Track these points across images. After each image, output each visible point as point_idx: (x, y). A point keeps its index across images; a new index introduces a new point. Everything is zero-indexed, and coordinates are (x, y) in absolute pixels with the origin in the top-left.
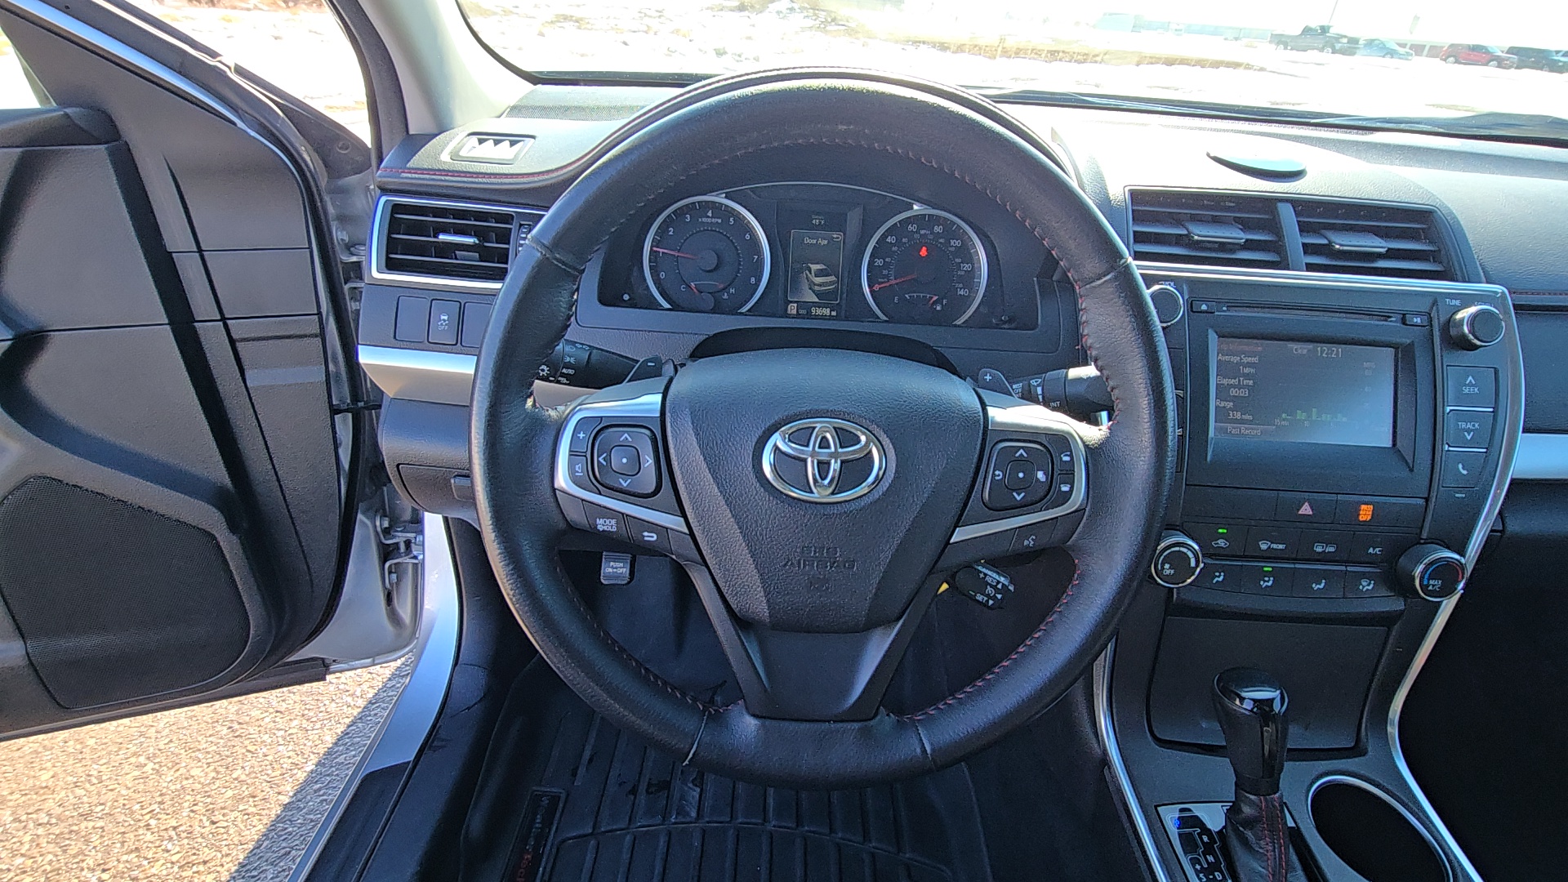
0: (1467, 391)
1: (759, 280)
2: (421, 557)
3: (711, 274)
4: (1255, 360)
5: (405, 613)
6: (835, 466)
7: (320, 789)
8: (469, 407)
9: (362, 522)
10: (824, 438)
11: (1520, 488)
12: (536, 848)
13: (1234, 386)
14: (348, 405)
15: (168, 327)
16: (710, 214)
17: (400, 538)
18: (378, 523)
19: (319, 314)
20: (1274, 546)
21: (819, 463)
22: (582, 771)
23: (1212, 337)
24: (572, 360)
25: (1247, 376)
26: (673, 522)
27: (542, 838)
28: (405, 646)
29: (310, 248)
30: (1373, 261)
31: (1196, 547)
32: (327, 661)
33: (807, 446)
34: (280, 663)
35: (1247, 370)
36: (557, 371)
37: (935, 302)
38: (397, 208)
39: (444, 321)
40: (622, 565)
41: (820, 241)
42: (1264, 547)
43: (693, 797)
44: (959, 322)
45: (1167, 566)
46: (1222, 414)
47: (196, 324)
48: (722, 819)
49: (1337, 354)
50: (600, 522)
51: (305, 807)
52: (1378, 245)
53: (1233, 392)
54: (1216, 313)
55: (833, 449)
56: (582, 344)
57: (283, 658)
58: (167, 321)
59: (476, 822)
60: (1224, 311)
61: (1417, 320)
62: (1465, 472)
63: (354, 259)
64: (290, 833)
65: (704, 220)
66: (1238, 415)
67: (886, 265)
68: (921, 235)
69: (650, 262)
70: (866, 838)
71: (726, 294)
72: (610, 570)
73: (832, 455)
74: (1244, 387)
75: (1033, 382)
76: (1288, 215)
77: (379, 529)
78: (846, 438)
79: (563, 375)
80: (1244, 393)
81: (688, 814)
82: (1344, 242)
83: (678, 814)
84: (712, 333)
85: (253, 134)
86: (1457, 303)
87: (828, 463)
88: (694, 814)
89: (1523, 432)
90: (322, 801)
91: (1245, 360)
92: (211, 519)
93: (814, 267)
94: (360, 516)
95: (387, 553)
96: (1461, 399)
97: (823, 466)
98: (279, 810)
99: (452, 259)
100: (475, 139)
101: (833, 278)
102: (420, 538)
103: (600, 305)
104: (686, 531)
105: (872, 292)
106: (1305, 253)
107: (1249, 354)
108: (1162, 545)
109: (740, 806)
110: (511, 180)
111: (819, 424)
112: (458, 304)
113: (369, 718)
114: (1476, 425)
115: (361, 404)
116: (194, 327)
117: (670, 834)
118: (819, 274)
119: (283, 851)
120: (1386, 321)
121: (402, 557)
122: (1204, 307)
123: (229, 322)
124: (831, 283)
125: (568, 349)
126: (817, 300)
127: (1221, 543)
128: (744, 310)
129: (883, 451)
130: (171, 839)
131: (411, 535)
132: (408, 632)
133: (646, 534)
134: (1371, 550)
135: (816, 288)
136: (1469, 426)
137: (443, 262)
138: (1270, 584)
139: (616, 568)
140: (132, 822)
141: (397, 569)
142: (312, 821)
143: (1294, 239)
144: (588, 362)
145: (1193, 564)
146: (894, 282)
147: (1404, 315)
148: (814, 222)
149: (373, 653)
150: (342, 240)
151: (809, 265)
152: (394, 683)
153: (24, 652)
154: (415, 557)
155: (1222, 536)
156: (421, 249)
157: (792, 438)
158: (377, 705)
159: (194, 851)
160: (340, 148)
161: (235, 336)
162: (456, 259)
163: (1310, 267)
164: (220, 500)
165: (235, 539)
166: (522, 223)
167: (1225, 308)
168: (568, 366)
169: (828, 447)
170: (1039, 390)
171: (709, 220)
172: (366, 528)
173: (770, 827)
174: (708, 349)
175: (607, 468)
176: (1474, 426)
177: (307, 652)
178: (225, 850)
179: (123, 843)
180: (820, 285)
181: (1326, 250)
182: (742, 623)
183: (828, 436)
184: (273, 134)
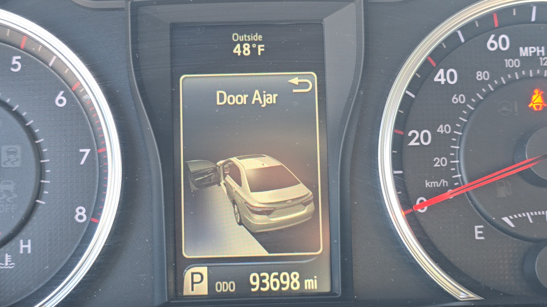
41: (256, 97)
68: (524, 59)
126: (263, 252)
148: (237, 50)
151: (234, 159)
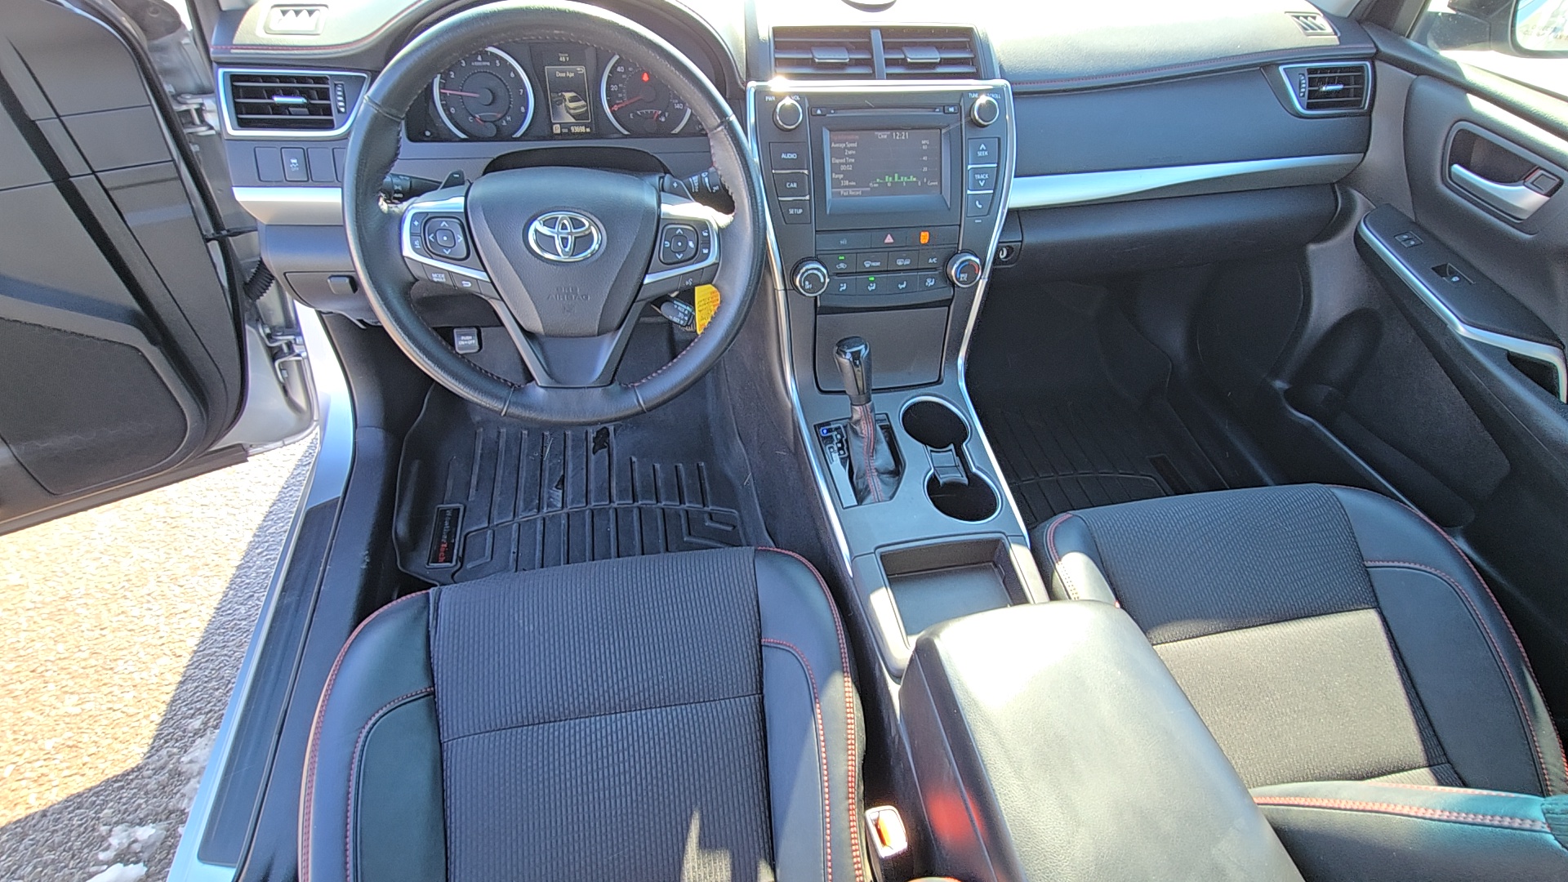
1: (527, 109)
2: (304, 354)
3: (491, 106)
4: (855, 145)
5: (300, 400)
6: (571, 240)
7: (262, 552)
8: (343, 226)
9: (250, 331)
10: (564, 224)
11: (1015, 214)
12: (448, 540)
13: (843, 164)
14: (213, 234)
15: (52, 184)
16: (479, 58)
17: (282, 341)
18: (261, 331)
19: (173, 160)
20: (874, 264)
21: (562, 238)
22: (472, 491)
23: (826, 134)
24: (400, 188)
25: (851, 156)
26: (480, 275)
27: (452, 534)
28: (307, 428)
29: (151, 105)
30: (934, 68)
31: (825, 271)
32: (245, 447)
33: (554, 228)
34: (206, 452)
35: (850, 152)
36: (390, 196)
37: (659, 116)
38: (235, 78)
39: (295, 164)
40: (470, 337)
41: (568, 74)
42: (867, 266)
43: (558, 496)
44: (677, 130)
45: (807, 283)
46: (836, 184)
47: (71, 179)
48: (580, 505)
49: (905, 136)
50: (434, 275)
51: (254, 566)
52: (934, 56)
53: (843, 168)
54: (828, 115)
55: (569, 231)
56: (404, 176)
57: (209, 447)
58: (50, 179)
59: (401, 527)
60: (834, 114)
61: (952, 110)
62: (980, 206)
63: (184, 108)
64: (248, 584)
65: (476, 64)
66: (847, 183)
67: (620, 90)
69: (441, 101)
70: (682, 502)
71: (504, 121)
72: (463, 343)
73: (569, 234)
74: (849, 164)
75: (703, 175)
76: (877, 40)
77: (263, 335)
78: (577, 224)
79: (395, 198)
80: (850, 168)
81: (555, 506)
82: (913, 56)
83: (548, 506)
84: (495, 157)
85: (79, 11)
86: (976, 95)
87: (567, 239)
88: (560, 505)
89: (1015, 177)
90: (267, 560)
91: (848, 146)
92: (135, 337)
93: (568, 95)
94: (247, 327)
95: (274, 354)
96: (977, 160)
97: (564, 241)
98: (234, 571)
99: (285, 114)
100: (278, 10)
101: (583, 103)
102: (299, 340)
103: (409, 142)
104: (489, 280)
105: (613, 112)
106: (886, 66)
107: (850, 143)
108: (804, 269)
109: (592, 496)
110: (320, 51)
111: (560, 215)
112: (302, 150)
113: (286, 499)
114: (987, 176)
115: (224, 233)
116: (70, 182)
117: (544, 519)
118: (572, 100)
119: (247, 595)
120: (934, 111)
121: (285, 356)
122: (819, 112)
123: (98, 174)
124: (583, 106)
125: (395, 180)
126: (574, 121)
127: (842, 265)
128: (518, 134)
129: (599, 230)
130: (149, 602)
131: (291, 338)
132: (307, 416)
133: (464, 282)
134: (930, 261)
135: (572, 111)
136: (982, 177)
137: (281, 118)
138: (874, 288)
139: (467, 340)
140: (110, 597)
141: (283, 367)
142: (264, 573)
143: (880, 56)
144: (411, 186)
145: (822, 280)
146: (627, 103)
147: (945, 106)
148: (561, 59)
149: (281, 435)
150: (170, 92)
151: (563, 93)
152: (299, 471)
153: (11, 454)
154: (299, 355)
155: (842, 261)
156: (259, 109)
157: (545, 224)
158: (290, 489)
159: (173, 606)
160: (153, 13)
161: (107, 186)
162: (290, 114)
163: (890, 76)
164: (135, 320)
165: (155, 349)
166: (336, 82)
167: (832, 111)
168: (398, 192)
169: (566, 229)
170: (707, 180)
171: (479, 64)
172: (254, 338)
173: (615, 505)
174: (495, 166)
175: (435, 243)
176: (985, 176)
177: (229, 439)
178: (199, 602)
179: (109, 610)
180: (575, 109)
181: (903, 63)
182: (529, 335)
183: (565, 222)
184: (102, 14)
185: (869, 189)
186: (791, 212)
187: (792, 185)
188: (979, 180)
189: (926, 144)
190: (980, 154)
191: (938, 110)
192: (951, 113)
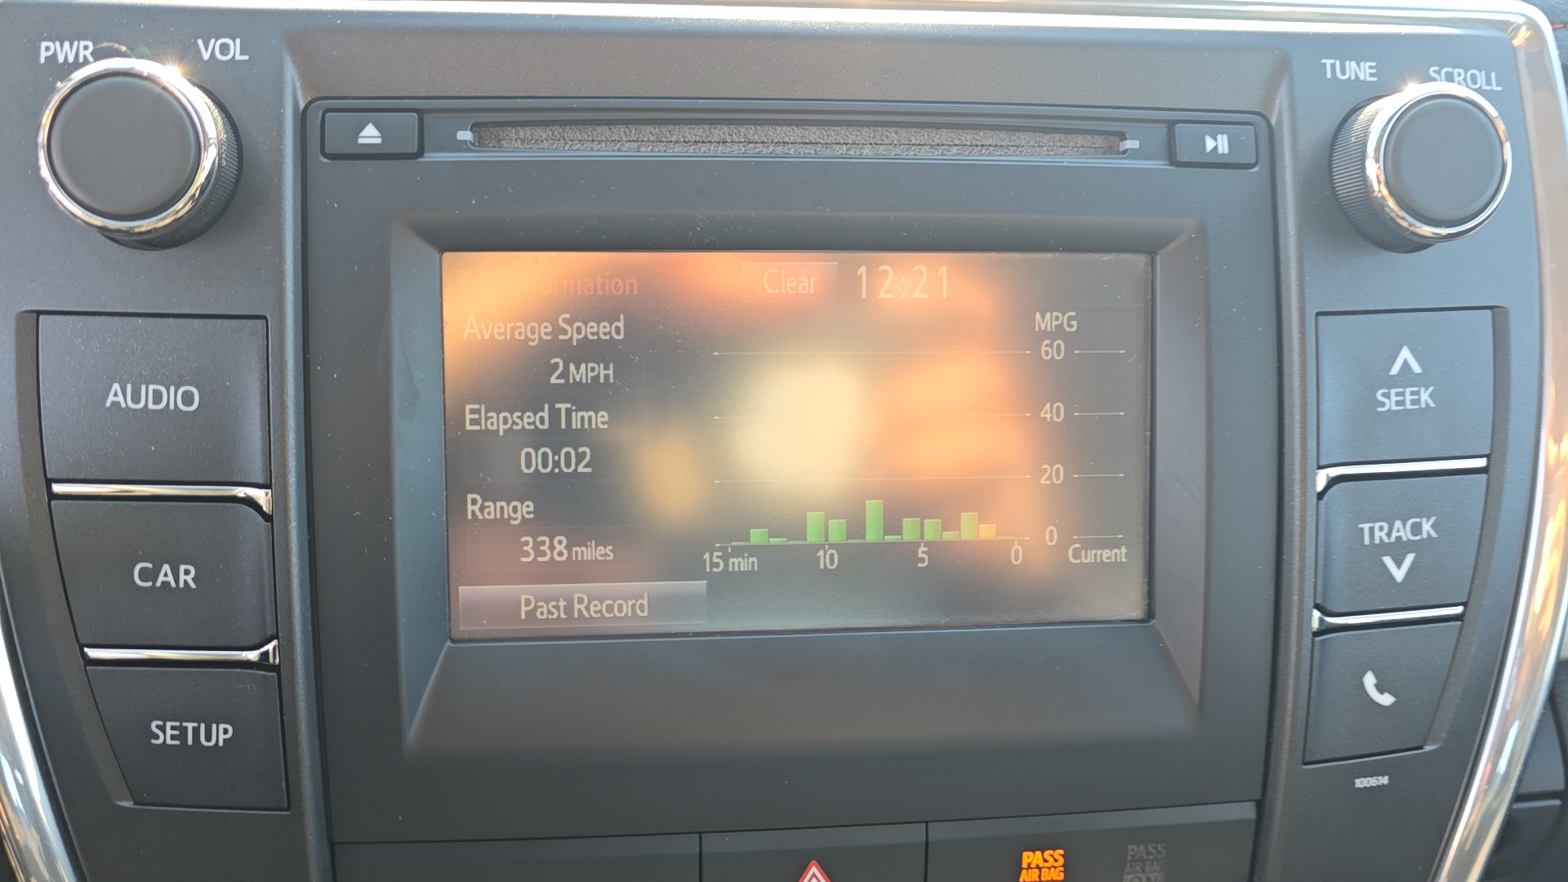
0: (1391, 404)
60: (462, 146)
61: (1219, 144)
62: (1386, 700)
86: (1364, 71)
96: (1369, 435)
114: (1427, 527)
120: (1111, 151)
122: (370, 135)
136: (1403, 531)
147: (1171, 124)
167: (465, 135)
176: (1416, 529)
185: (701, 585)
186: (165, 734)
187: (165, 575)
188: (1385, 549)
189: (1059, 332)
190: (1389, 402)
191: (1131, 144)
192: (1216, 164)
